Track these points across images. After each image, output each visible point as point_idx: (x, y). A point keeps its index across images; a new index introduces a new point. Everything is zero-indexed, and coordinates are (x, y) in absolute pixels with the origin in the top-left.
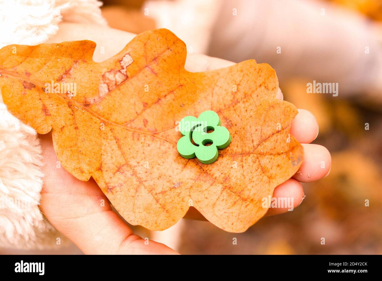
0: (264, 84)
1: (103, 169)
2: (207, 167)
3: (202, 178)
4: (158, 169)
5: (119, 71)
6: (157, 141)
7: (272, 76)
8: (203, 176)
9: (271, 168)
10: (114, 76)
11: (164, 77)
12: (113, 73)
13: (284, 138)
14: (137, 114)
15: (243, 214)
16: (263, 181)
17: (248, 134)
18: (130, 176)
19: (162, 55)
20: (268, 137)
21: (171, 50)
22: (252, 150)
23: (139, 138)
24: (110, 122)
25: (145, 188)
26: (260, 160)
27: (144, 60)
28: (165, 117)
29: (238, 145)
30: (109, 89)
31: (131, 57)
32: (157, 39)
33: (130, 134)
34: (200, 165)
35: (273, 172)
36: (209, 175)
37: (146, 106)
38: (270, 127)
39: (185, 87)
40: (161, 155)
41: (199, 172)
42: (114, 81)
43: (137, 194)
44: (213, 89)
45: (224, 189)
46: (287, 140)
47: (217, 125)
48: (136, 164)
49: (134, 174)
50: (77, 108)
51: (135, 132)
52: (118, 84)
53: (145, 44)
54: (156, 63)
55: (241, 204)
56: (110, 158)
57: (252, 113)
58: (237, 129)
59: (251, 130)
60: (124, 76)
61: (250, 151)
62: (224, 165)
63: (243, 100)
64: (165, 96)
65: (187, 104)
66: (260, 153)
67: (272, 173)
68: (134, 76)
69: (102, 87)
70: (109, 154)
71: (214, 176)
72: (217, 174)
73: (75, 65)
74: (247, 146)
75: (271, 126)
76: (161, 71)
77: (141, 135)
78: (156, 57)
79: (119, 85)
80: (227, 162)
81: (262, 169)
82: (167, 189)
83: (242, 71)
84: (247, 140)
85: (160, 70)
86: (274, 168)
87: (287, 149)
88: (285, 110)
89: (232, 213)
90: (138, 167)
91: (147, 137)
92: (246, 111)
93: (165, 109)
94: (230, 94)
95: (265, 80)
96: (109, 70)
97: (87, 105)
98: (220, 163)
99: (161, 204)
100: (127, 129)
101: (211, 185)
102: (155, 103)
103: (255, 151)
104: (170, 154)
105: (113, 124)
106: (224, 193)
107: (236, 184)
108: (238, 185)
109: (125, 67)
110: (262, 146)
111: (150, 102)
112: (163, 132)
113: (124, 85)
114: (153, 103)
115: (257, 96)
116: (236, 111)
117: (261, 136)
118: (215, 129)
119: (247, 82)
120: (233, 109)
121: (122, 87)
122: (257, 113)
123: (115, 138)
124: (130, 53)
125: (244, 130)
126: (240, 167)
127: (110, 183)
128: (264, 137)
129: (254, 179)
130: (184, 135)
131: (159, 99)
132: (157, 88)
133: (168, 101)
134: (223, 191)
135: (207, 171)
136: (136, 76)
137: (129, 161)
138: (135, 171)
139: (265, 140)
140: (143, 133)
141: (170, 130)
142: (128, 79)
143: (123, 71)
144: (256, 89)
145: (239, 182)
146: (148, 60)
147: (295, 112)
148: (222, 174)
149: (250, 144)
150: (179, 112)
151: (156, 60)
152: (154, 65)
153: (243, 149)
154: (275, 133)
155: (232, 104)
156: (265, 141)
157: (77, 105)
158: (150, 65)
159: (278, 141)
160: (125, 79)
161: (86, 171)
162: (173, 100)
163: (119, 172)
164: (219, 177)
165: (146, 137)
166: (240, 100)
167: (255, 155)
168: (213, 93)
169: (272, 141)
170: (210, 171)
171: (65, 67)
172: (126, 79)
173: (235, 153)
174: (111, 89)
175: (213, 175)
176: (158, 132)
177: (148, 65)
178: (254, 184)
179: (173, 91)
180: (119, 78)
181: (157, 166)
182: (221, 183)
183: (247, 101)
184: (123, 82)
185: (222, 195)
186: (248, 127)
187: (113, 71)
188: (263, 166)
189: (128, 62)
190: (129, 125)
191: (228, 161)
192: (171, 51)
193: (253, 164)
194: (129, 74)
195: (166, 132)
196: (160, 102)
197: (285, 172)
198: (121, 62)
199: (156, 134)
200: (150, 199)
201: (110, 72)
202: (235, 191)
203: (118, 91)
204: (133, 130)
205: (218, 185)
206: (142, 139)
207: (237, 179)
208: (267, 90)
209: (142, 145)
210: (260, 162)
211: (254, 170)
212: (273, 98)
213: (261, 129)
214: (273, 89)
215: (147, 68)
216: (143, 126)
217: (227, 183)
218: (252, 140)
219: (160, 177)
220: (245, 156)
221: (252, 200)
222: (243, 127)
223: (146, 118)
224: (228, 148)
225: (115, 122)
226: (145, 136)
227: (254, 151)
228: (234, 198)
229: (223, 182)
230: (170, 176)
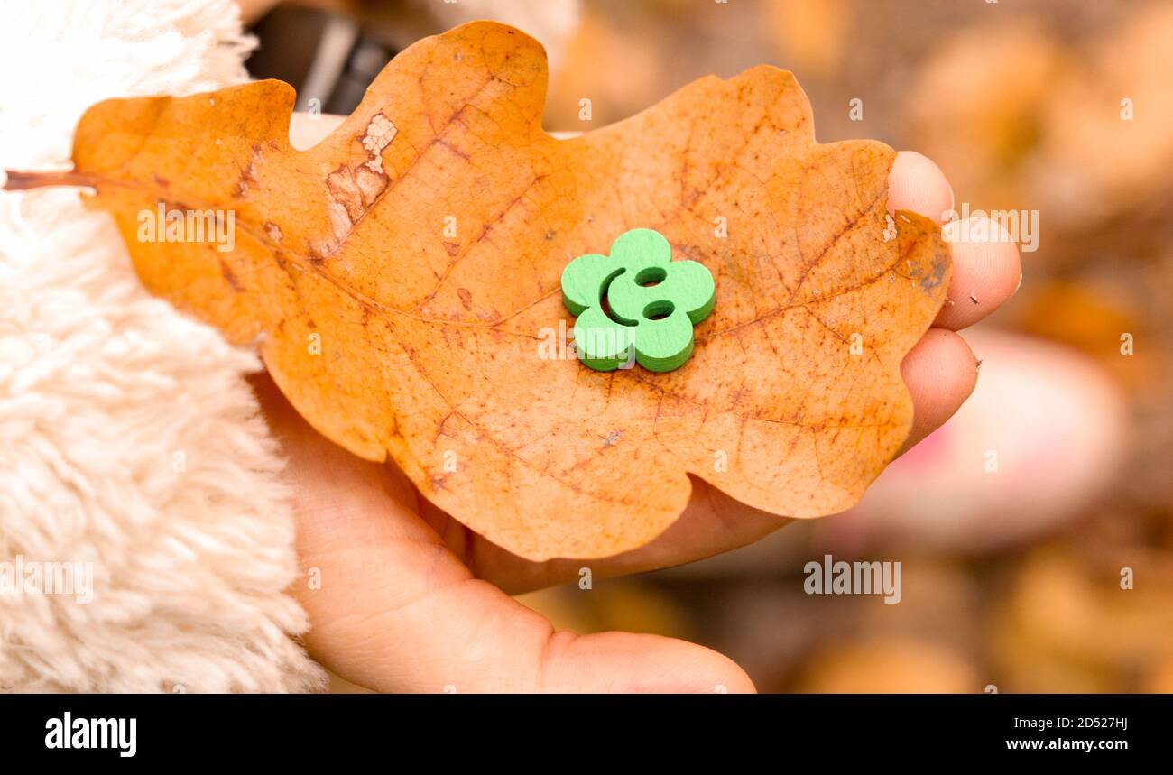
0: (766, 121)
1: (402, 431)
2: (669, 380)
3: (669, 410)
4: (543, 410)
5: (364, 166)
6: (510, 343)
7: (787, 90)
8: (668, 405)
9: (865, 322)
10: (354, 182)
11: (489, 163)
12: (348, 173)
13: (875, 234)
14: (437, 279)
15: (832, 462)
16: (854, 362)
17: (761, 260)
18: (475, 442)
19: (476, 101)
20: (822, 250)
21: (500, 81)
22: (786, 298)
23: (462, 340)
24: (380, 305)
25: (527, 465)
26: (820, 315)
27: (426, 124)
28: (511, 276)
29: (737, 301)
30: (351, 217)
31: (390, 121)
32: (456, 57)
33: (437, 333)
34: (648, 381)
35: (875, 329)
36: (683, 398)
37: (455, 253)
38: (822, 224)
39: (550, 181)
40: (533, 377)
41: (654, 399)
42: (358, 196)
43: (513, 484)
44: (617, 180)
45: (744, 421)
46: (886, 233)
47: (671, 261)
48: (477, 409)
49: (483, 435)
50: (300, 269)
51: (448, 327)
52: (369, 202)
53: (421, 80)
54: (463, 127)
55: (813, 440)
56: (410, 399)
57: (755, 205)
58: (723, 263)
59: (767, 248)
60: (377, 177)
61: (780, 306)
62: (718, 363)
63: (716, 184)
64: (501, 216)
65: (561, 229)
66: (814, 300)
67: (872, 333)
68: (407, 174)
69: (334, 210)
70: (405, 390)
71: (700, 398)
72: (706, 392)
73: (256, 157)
74: (768, 294)
75: (823, 219)
76: (478, 147)
77: (465, 334)
78: (459, 109)
79: (371, 204)
80: (724, 353)
81: (837, 336)
82: (589, 455)
83: (684, 114)
84: (762, 278)
85: (474, 144)
86: (871, 319)
87: (891, 258)
88: (852, 163)
89: (797, 470)
90: (486, 415)
91: (481, 336)
92: (737, 204)
93: (507, 251)
94: (667, 182)
95: (766, 108)
96: (337, 167)
97: (317, 260)
98: (704, 361)
99: (591, 494)
100: (424, 322)
101: (703, 421)
102: (479, 240)
103: (796, 299)
104: (556, 370)
105: (388, 309)
106: (750, 431)
107: (775, 397)
108: (782, 398)
109: (376, 152)
110: (813, 279)
111: (464, 242)
112: (518, 317)
113: (383, 204)
114: (472, 242)
115: (757, 157)
116: (704, 216)
117: (802, 255)
118: (668, 272)
119: (710, 135)
120: (693, 214)
121: (379, 210)
122: (772, 199)
123: (404, 348)
124: (384, 112)
125: (747, 257)
126: (767, 352)
127: (433, 467)
128: (812, 254)
129: (824, 368)
130: (586, 308)
131: (487, 228)
132: (476, 197)
133: (511, 229)
134: (741, 427)
135: (672, 390)
136: (410, 174)
137: (458, 405)
138: (483, 428)
139: (817, 262)
140: (468, 327)
141: (534, 308)
142: (391, 185)
143: (375, 165)
144: (747, 142)
145: (779, 391)
146: (437, 124)
147: (888, 156)
148: (720, 386)
149: (776, 286)
150: (546, 254)
151: (460, 116)
152: (456, 134)
153: (759, 307)
154: (842, 234)
155: (683, 205)
156: (818, 264)
157: (300, 261)
158: (445, 136)
159: (858, 250)
160: (384, 187)
161: (372, 438)
162: (526, 221)
163: (444, 436)
164: (715, 398)
165: (478, 336)
166: (705, 184)
167: (801, 310)
168: (618, 192)
169: (839, 257)
170: (682, 388)
171: (238, 163)
172: (387, 186)
173: (739, 323)
174: (355, 218)
175: (694, 397)
176: (503, 319)
177: (439, 138)
178: (829, 379)
179: (519, 198)
180: (367, 185)
181: (537, 404)
182: (729, 410)
183: (728, 182)
184: (380, 194)
185: (745, 437)
186: (757, 242)
187: (346, 169)
188: (836, 326)
189: (384, 135)
190: (426, 310)
191: (724, 349)
192: (501, 84)
193: (804, 333)
194: (391, 172)
195: (523, 315)
196: (490, 234)
197: (911, 315)
198: (365, 141)
199: (501, 323)
200: (551, 489)
201: (339, 171)
202: (778, 416)
203: (372, 223)
204: (440, 322)
205: (721, 416)
206: (470, 342)
207: (772, 386)
208: (782, 133)
209: (473, 358)
210: (822, 321)
211: (813, 346)
212: (807, 147)
213: (797, 237)
214: (798, 125)
215: (438, 145)
216: (462, 310)
217: (745, 405)
218: (777, 273)
219: (558, 429)
220: (769, 323)
221: (844, 420)
222: (739, 248)
223: (464, 285)
224: (712, 319)
225: (391, 306)
226: (475, 334)
227: (791, 300)
228: (784, 434)
229: (731, 405)
230: (585, 421)
